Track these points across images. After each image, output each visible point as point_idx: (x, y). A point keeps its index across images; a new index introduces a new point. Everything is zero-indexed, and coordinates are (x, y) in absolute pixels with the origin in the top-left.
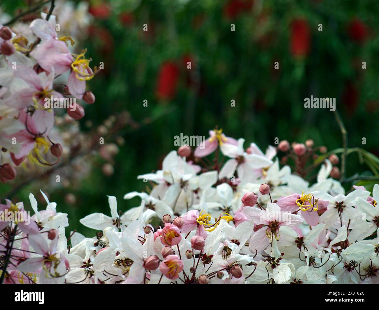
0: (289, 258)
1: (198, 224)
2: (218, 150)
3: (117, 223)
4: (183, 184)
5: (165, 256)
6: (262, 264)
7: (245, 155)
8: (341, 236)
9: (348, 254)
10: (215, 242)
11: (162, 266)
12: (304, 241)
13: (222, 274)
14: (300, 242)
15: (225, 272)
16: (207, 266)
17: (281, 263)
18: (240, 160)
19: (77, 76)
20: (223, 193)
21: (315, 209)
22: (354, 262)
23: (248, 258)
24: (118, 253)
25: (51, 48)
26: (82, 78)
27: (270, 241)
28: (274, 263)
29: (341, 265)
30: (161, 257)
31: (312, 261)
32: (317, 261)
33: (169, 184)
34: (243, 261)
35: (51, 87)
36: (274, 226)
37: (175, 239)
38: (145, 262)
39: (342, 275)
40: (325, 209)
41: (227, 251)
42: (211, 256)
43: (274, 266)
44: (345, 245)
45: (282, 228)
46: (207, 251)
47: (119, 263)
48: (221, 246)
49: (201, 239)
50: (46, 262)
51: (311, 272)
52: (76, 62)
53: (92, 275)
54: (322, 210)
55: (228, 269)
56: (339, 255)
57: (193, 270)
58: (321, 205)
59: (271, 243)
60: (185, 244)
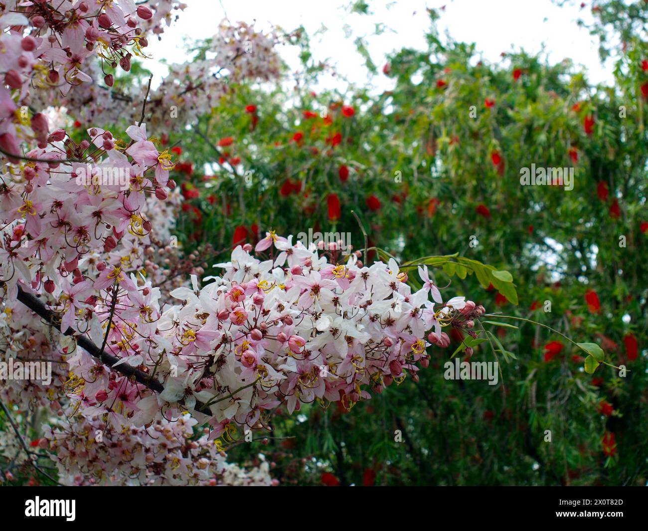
0: (328, 313)
1: (258, 288)
2: (273, 246)
3: (197, 294)
4: (247, 269)
5: (233, 309)
6: (308, 317)
7: (293, 248)
8: (367, 297)
9: (372, 310)
10: (271, 300)
11: (232, 315)
12: (339, 300)
13: (278, 322)
14: (336, 301)
15: (280, 322)
16: (266, 317)
17: (322, 316)
18: (290, 252)
19: (162, 167)
20: (277, 274)
21: (347, 276)
22: (376, 315)
23: (298, 312)
24: (197, 310)
25: (142, 147)
26: (166, 168)
27: (313, 300)
28: (317, 317)
29: (367, 318)
30: (230, 310)
31: (345, 315)
32: (349, 314)
33: (236, 270)
34: (294, 314)
35: (142, 175)
36: (316, 289)
37: (240, 297)
38: (218, 314)
39: (368, 325)
40: (354, 277)
41: (280, 307)
42: (269, 311)
43: (316, 319)
44: (369, 303)
45: (322, 290)
46: (266, 306)
47: (198, 317)
48: (276, 304)
49: (260, 297)
50: (142, 312)
51: (344, 323)
52: (161, 157)
53: (178, 325)
54: (352, 277)
55: (282, 320)
56: (365, 310)
57: (255, 320)
58: (351, 273)
59: (314, 302)
60: (249, 302)
